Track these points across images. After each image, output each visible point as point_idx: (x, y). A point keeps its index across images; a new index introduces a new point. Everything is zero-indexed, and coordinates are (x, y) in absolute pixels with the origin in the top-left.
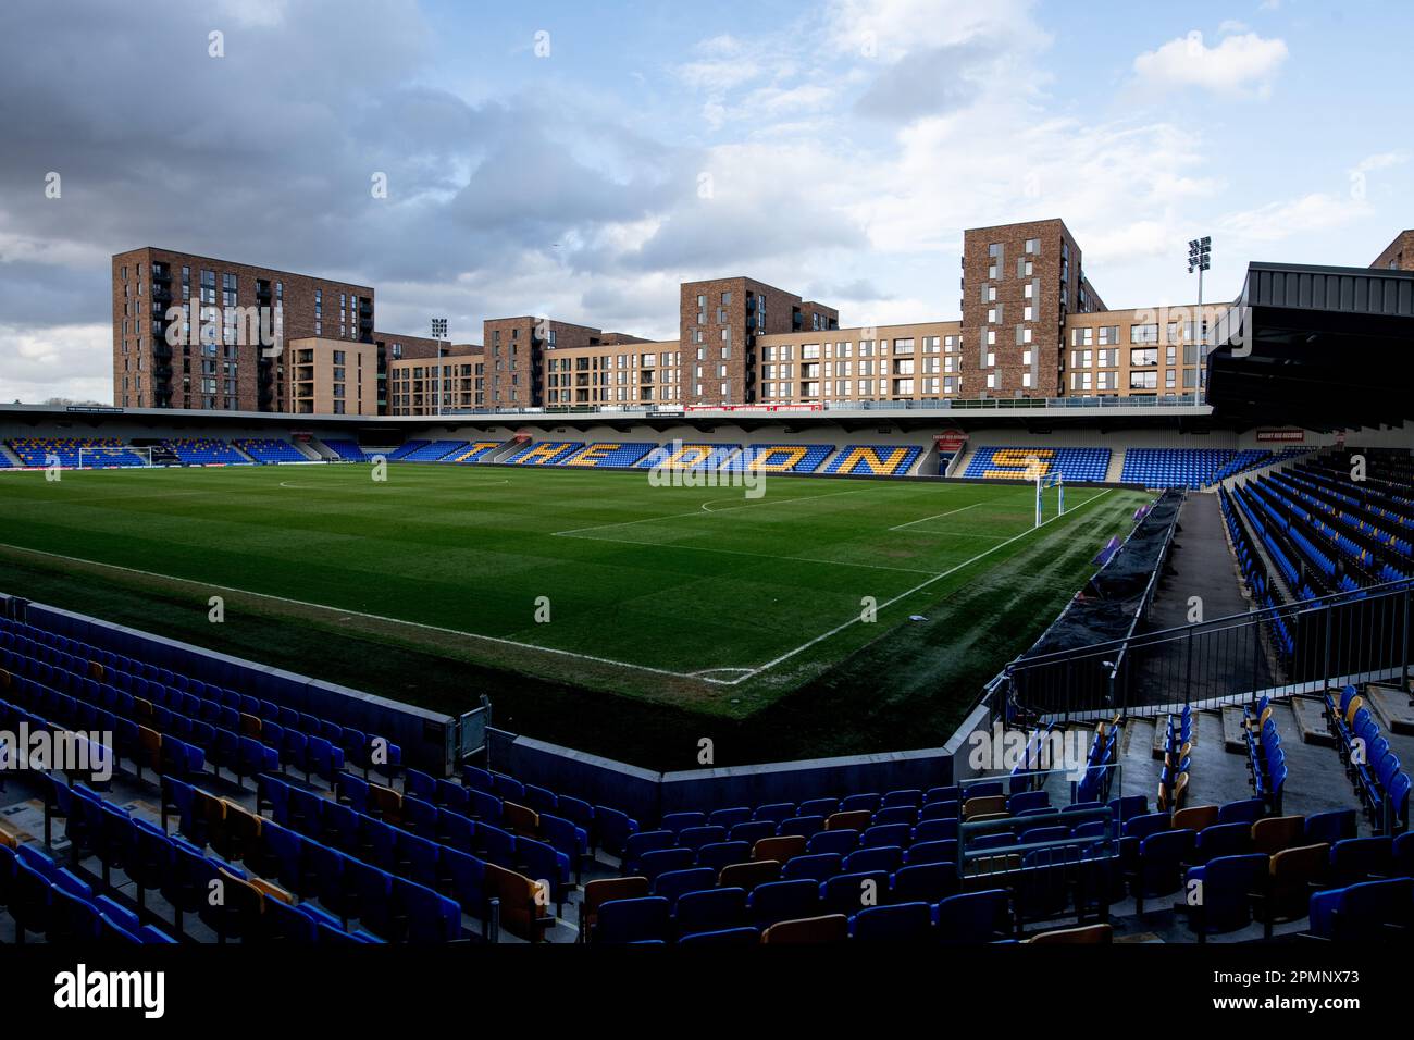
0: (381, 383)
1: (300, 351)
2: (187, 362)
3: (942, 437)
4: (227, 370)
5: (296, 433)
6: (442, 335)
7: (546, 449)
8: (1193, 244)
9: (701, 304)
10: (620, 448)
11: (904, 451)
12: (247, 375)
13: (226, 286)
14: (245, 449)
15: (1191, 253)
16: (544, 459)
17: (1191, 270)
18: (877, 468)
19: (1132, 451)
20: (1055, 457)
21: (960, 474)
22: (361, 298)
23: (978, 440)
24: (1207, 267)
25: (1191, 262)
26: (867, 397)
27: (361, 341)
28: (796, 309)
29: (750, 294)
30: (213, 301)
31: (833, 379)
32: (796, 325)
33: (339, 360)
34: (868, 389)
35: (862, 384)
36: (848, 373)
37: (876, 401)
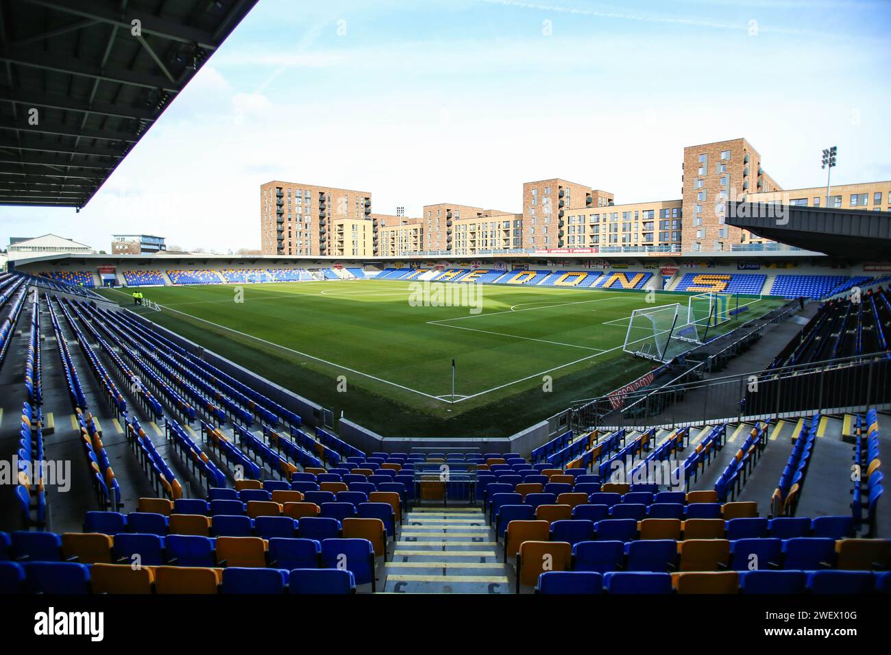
0: (375, 239)
1: (338, 225)
2: (290, 232)
3: (664, 267)
4: (307, 236)
7: (452, 272)
8: (825, 152)
9: (533, 194)
10: (488, 272)
11: (642, 275)
12: (315, 238)
13: (306, 196)
15: (824, 157)
16: (450, 278)
17: (823, 167)
18: (625, 285)
19: (780, 276)
20: (731, 279)
21: (672, 289)
22: (366, 198)
23: (685, 269)
24: (834, 165)
25: (824, 162)
26: (627, 243)
27: (366, 219)
28: (587, 194)
29: (560, 187)
30: (300, 203)
31: (608, 234)
32: (588, 203)
33: (355, 229)
34: (627, 239)
35: (624, 236)
36: (616, 230)
37: (633, 245)
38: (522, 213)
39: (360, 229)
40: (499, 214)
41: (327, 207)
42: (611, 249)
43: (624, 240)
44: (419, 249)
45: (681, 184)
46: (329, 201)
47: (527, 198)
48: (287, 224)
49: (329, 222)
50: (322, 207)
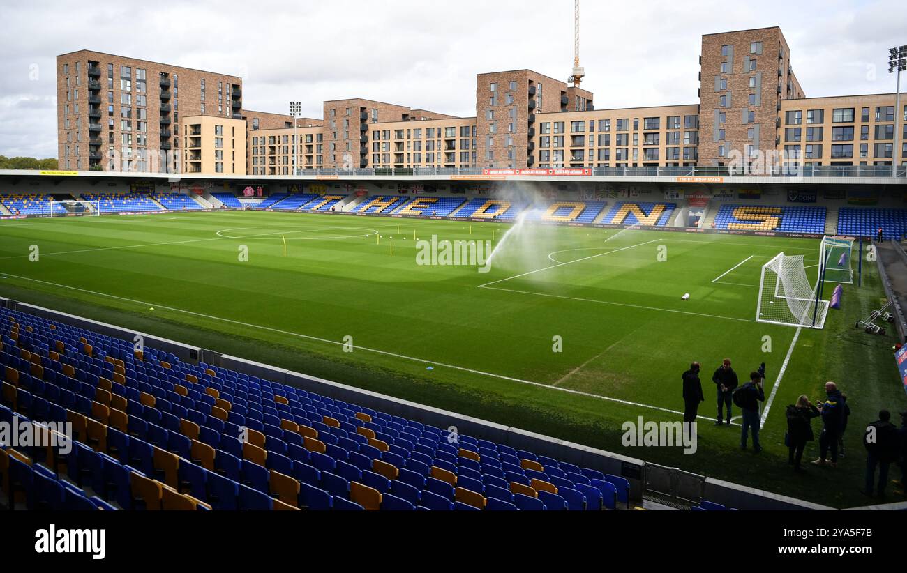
1: (191, 125)
2: (111, 134)
3: (692, 197)
4: (139, 140)
5: (193, 188)
6: (297, 113)
7: (380, 201)
8: (893, 51)
9: (492, 90)
10: (437, 201)
11: (662, 207)
12: (153, 144)
13: (138, 77)
14: (159, 200)
15: (891, 58)
16: (380, 209)
17: (891, 70)
18: (643, 220)
19: (843, 209)
20: (782, 213)
22: (233, 85)
26: (622, 162)
27: (234, 117)
28: (563, 93)
29: (531, 82)
30: (129, 89)
31: (596, 148)
32: (563, 105)
33: (219, 132)
34: (623, 156)
35: (619, 152)
36: (607, 143)
37: (630, 165)
38: (475, 116)
39: (227, 132)
40: (431, 116)
41: (172, 98)
42: (602, 170)
43: (618, 157)
44: (314, 165)
45: (698, 84)
46: (176, 86)
47: (483, 96)
48: (105, 122)
49: (176, 120)
50: (165, 95)
